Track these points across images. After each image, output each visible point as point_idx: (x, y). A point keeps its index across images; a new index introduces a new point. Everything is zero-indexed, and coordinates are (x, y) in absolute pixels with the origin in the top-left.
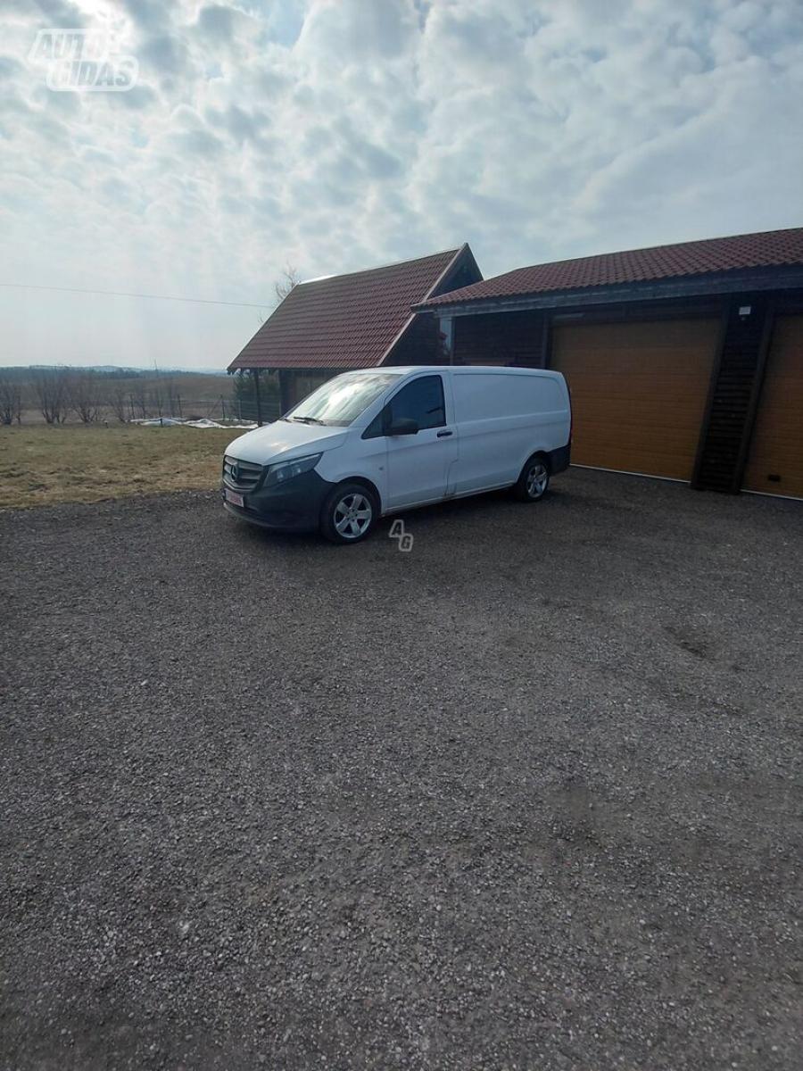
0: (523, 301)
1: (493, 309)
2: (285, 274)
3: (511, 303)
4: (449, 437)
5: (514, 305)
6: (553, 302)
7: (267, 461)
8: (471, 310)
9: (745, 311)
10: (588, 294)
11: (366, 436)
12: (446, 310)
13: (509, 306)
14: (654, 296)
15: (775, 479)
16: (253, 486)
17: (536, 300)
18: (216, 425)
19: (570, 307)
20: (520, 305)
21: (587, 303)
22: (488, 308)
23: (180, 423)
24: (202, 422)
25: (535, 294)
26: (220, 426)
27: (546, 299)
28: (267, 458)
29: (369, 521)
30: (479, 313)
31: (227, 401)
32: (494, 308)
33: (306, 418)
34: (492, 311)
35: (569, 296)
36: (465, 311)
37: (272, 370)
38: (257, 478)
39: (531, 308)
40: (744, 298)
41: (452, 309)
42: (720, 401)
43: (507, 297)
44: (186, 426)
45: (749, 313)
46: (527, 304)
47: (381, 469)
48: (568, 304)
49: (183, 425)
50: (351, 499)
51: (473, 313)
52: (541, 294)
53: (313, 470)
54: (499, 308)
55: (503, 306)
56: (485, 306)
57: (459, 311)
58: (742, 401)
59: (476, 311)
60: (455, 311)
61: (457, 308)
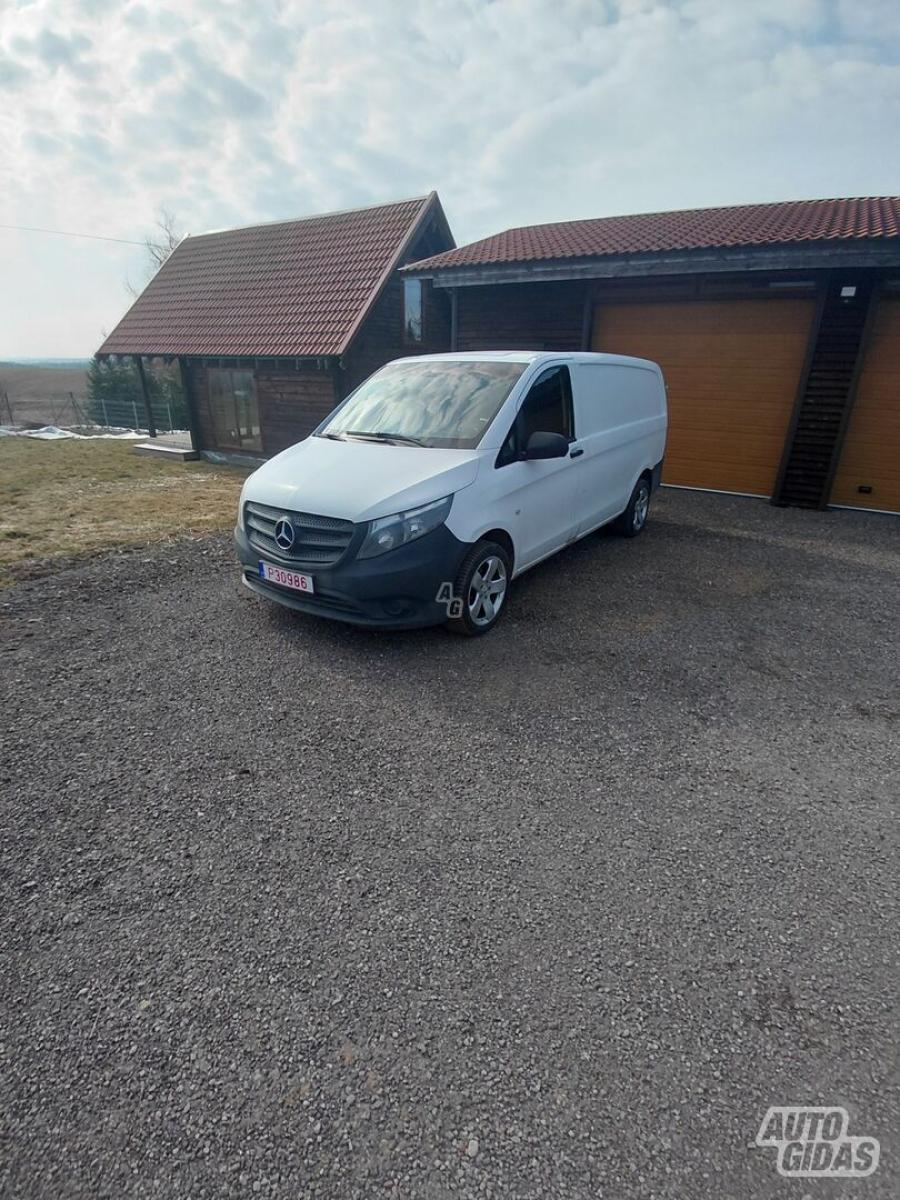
0: (567, 268)
1: (522, 277)
2: (159, 224)
3: (549, 269)
4: (582, 457)
5: (552, 273)
6: (610, 270)
7: (363, 513)
8: (489, 278)
9: (849, 292)
10: (658, 261)
11: (501, 462)
12: (451, 276)
13: (545, 273)
14: (748, 266)
15: (865, 490)
16: (335, 558)
17: (584, 267)
18: (70, 434)
19: (633, 278)
20: (562, 272)
21: (654, 272)
22: (515, 276)
23: (13, 433)
24: (47, 431)
25: (584, 258)
26: (77, 436)
27: (600, 265)
28: (364, 509)
29: (502, 595)
30: (502, 282)
31: (80, 401)
32: (524, 276)
33: (379, 435)
34: (520, 280)
35: (632, 263)
36: (480, 279)
37: (168, 358)
38: (345, 542)
39: (577, 277)
40: (846, 276)
41: (460, 275)
42: (811, 401)
43: (544, 261)
44: (24, 437)
46: (573, 272)
47: (518, 513)
48: (631, 274)
49: (19, 435)
50: (486, 565)
51: (493, 282)
52: (595, 258)
53: (442, 525)
54: (531, 276)
55: (537, 273)
56: (509, 272)
57: (472, 279)
58: (837, 401)
59: (497, 279)
60: (465, 279)
61: (468, 275)
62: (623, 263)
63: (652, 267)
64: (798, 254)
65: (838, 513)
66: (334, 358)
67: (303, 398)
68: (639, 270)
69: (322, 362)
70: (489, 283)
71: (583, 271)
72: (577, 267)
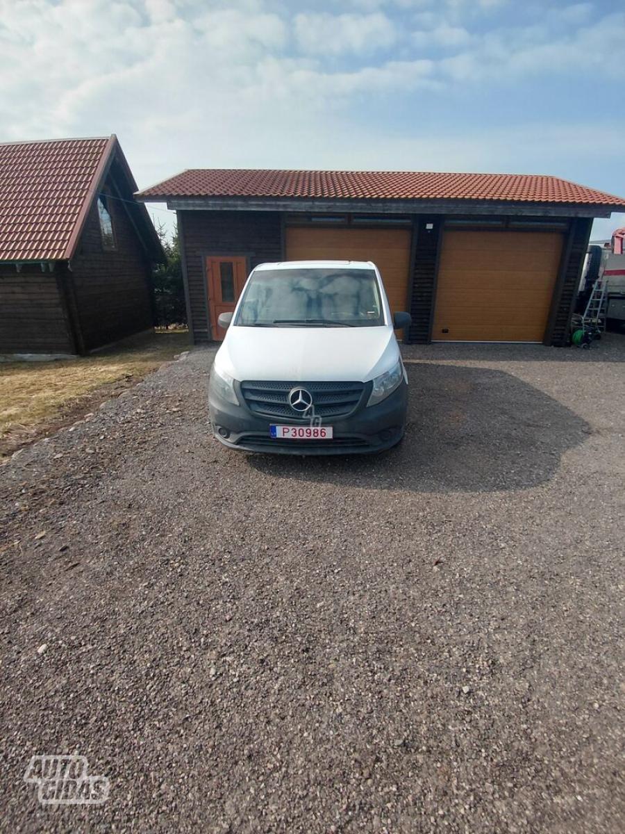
0: (274, 203)
3: (261, 203)
5: (265, 206)
9: (430, 226)
10: (332, 204)
12: (182, 202)
13: (257, 206)
15: (445, 331)
20: (271, 206)
21: (330, 210)
22: (236, 206)
27: (296, 203)
30: (225, 209)
32: (242, 206)
34: (240, 209)
39: (281, 210)
40: (429, 218)
42: (417, 286)
43: (257, 198)
45: (432, 228)
46: (279, 206)
48: (317, 210)
52: (293, 198)
54: (247, 206)
55: (252, 205)
56: (230, 202)
57: (200, 206)
58: (429, 285)
59: (221, 207)
60: (194, 205)
61: (197, 202)
62: (311, 203)
63: (329, 207)
64: (408, 205)
65: (436, 345)
66: (60, 264)
67: (21, 296)
68: (321, 208)
69: (47, 265)
70: (215, 209)
71: (284, 206)
72: (282, 203)
